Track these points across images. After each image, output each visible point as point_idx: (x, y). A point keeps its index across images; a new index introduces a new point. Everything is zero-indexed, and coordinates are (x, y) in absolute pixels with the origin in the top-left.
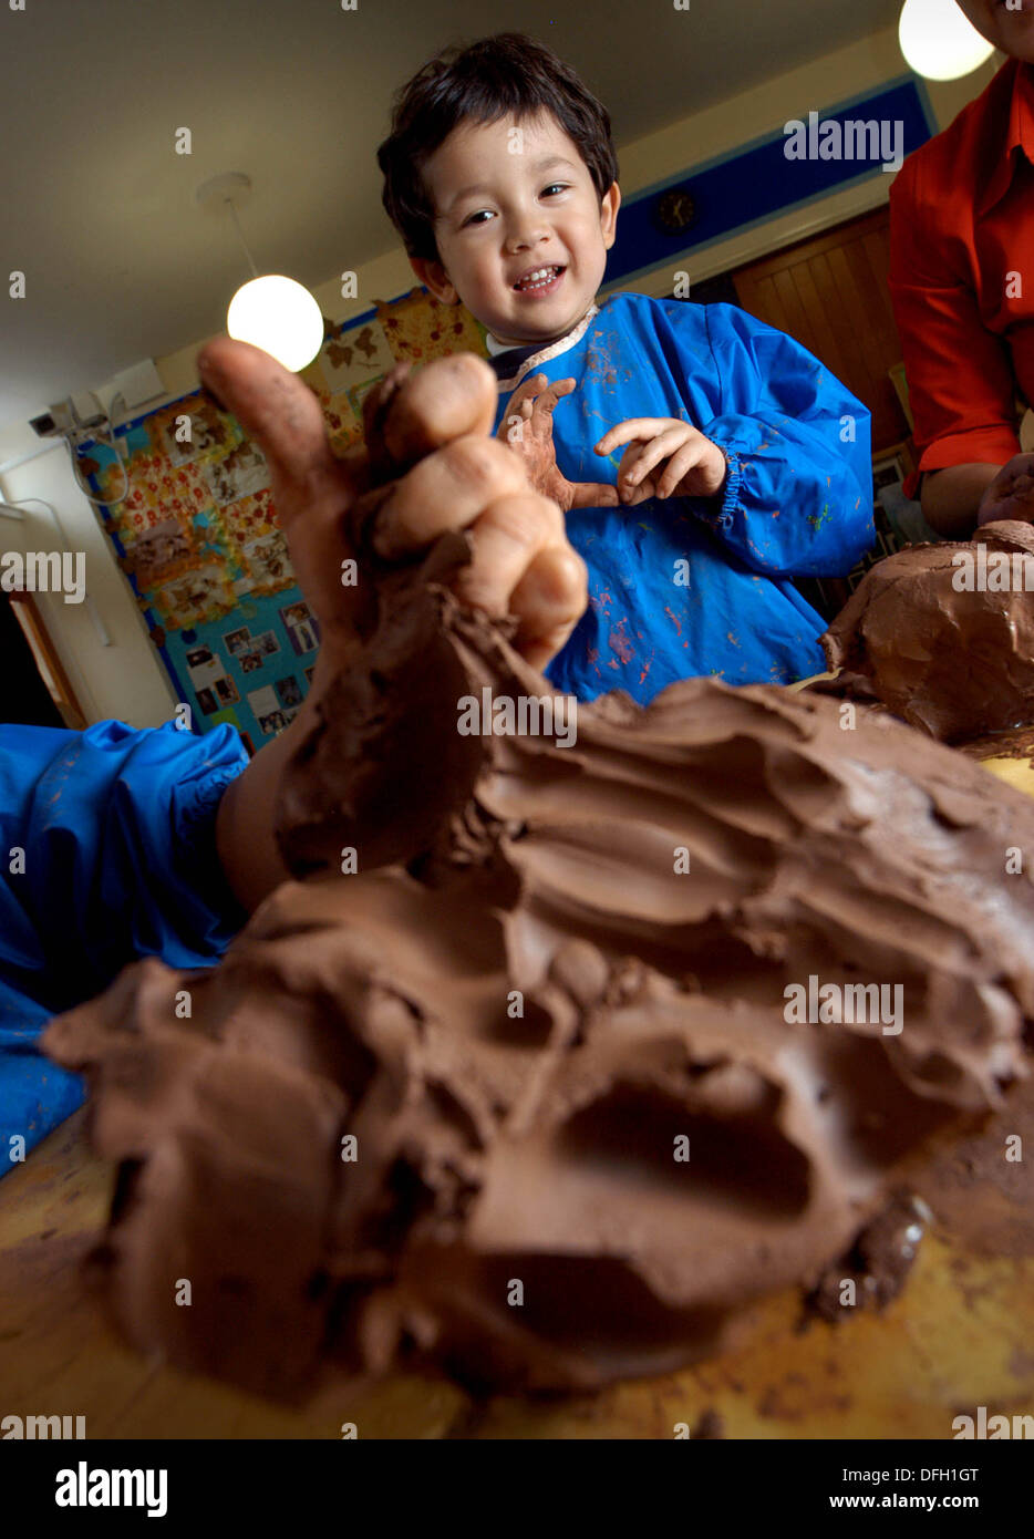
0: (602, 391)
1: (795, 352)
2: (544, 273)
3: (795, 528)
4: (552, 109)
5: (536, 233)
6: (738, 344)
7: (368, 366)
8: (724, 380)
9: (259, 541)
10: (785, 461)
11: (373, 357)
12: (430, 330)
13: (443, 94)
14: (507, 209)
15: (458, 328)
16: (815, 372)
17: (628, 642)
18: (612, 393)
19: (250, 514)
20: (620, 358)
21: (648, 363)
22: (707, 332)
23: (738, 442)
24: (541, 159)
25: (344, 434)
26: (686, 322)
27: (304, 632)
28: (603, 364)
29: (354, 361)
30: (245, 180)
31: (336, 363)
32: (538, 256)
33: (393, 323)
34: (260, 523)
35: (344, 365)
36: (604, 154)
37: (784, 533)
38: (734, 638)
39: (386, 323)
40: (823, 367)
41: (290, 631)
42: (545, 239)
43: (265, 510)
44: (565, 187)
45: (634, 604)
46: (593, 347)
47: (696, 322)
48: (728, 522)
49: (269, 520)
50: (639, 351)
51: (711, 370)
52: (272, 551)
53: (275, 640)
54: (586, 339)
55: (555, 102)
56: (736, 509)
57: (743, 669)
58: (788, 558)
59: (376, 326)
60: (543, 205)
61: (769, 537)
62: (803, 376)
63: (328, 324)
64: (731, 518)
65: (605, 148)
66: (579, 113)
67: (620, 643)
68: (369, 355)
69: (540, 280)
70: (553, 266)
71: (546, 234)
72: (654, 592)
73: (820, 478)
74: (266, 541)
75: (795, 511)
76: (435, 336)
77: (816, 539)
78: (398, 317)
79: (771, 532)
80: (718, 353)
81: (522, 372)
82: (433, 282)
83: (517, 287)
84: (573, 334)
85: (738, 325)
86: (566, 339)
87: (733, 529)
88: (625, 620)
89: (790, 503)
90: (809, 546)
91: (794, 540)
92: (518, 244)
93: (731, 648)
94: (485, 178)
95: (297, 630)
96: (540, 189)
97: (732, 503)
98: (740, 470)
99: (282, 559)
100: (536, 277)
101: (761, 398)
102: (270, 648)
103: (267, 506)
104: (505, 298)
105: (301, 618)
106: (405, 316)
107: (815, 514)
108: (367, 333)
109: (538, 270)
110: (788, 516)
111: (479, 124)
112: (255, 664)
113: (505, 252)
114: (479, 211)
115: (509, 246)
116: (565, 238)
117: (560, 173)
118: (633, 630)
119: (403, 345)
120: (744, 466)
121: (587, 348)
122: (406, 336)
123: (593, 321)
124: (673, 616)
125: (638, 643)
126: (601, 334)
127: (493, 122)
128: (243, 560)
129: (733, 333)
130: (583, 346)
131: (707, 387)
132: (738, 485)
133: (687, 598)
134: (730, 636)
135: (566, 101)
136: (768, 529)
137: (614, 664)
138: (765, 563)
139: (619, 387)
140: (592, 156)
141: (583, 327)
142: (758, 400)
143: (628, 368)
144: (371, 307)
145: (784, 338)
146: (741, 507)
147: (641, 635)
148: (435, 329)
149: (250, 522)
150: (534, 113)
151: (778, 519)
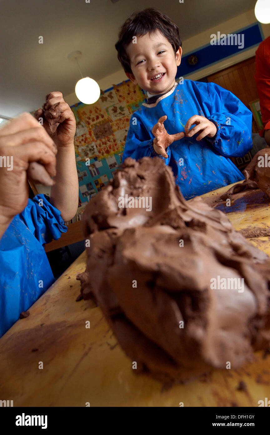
0: (179, 106)
1: (232, 96)
2: (159, 76)
3: (233, 144)
4: (160, 30)
5: (156, 65)
6: (216, 94)
7: (111, 102)
8: (212, 103)
9: (83, 148)
10: (233, 126)
11: (112, 99)
12: (127, 92)
13: (130, 28)
14: (148, 59)
15: (135, 92)
16: (238, 102)
17: (186, 173)
18: (182, 106)
19: (80, 141)
20: (184, 97)
21: (191, 98)
22: (208, 90)
23: (220, 120)
24: (157, 44)
25: (105, 120)
26: (202, 87)
27: (94, 171)
28: (179, 99)
29: (108, 100)
30: (80, 53)
31: (103, 101)
32: (157, 71)
33: (118, 91)
34: (83, 143)
35: (105, 101)
36: (176, 40)
37: (230, 145)
38: (214, 172)
39: (116, 90)
40: (240, 101)
41: (90, 171)
42: (159, 66)
43: (84, 139)
44: (164, 52)
45: (188, 163)
46: (176, 94)
47: (205, 87)
48: (217, 142)
49: (85, 142)
50: (189, 95)
51: (209, 100)
52: (86, 150)
53: (86, 173)
54: (174, 92)
55: (161, 27)
56: (219, 139)
57: (216, 180)
58: (230, 152)
59: (113, 91)
60: (158, 57)
61: (226, 146)
62: (235, 103)
63: (101, 91)
64: (218, 141)
65: (177, 38)
66: (168, 30)
67: (184, 174)
68: (111, 99)
69: (158, 78)
70: (161, 74)
71: (159, 65)
72: (193, 160)
73: (241, 131)
74: (84, 148)
75: (234, 140)
76: (129, 94)
77: (238, 147)
78: (119, 89)
79: (227, 145)
80: (211, 96)
81: (157, 102)
82: (131, 78)
83: (152, 80)
84: (171, 91)
85: (216, 89)
86: (169, 92)
87: (218, 144)
88: (185, 167)
89: (232, 137)
90: (236, 149)
91: (233, 148)
92: (151, 69)
93: (213, 175)
94: (142, 51)
95: (92, 170)
96: (157, 53)
97: (218, 137)
98: (221, 128)
99: (89, 152)
100: (157, 77)
101: (223, 109)
102: (85, 175)
103: (85, 138)
104: (148, 82)
105: (93, 167)
106: (120, 89)
107: (239, 141)
108: (111, 93)
109: (157, 75)
110: (232, 141)
111: (140, 36)
112: (81, 179)
113: (147, 70)
114: (141, 61)
115: (149, 69)
116: (164, 65)
117: (163, 48)
118: (187, 170)
119: (120, 96)
120: (222, 127)
121: (175, 95)
122: (121, 94)
123: (176, 87)
124: (198, 166)
125: (188, 173)
126: (178, 91)
127: (143, 35)
128: (79, 152)
129: (215, 91)
130: (174, 94)
131: (208, 105)
132: (220, 132)
133: (202, 161)
134: (213, 171)
135: (164, 27)
136: (226, 144)
137: (182, 179)
138: (225, 153)
139: (184, 104)
140: (173, 41)
141: (174, 89)
142: (222, 109)
143: (186, 100)
144: (112, 86)
145: (229, 92)
146: (221, 138)
147: (189, 171)
148: (128, 92)
149: (80, 142)
150: (154, 31)
151: (229, 142)
